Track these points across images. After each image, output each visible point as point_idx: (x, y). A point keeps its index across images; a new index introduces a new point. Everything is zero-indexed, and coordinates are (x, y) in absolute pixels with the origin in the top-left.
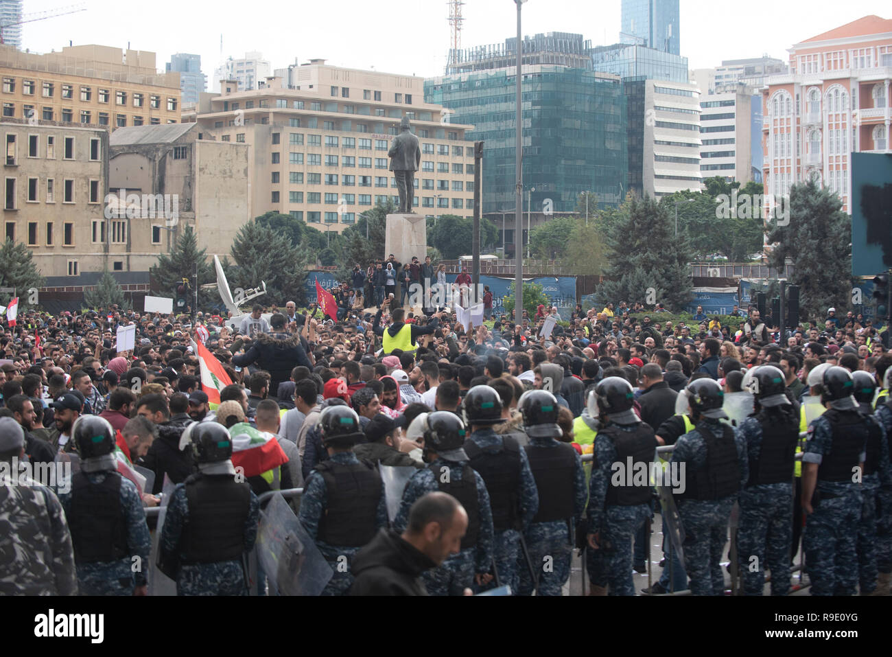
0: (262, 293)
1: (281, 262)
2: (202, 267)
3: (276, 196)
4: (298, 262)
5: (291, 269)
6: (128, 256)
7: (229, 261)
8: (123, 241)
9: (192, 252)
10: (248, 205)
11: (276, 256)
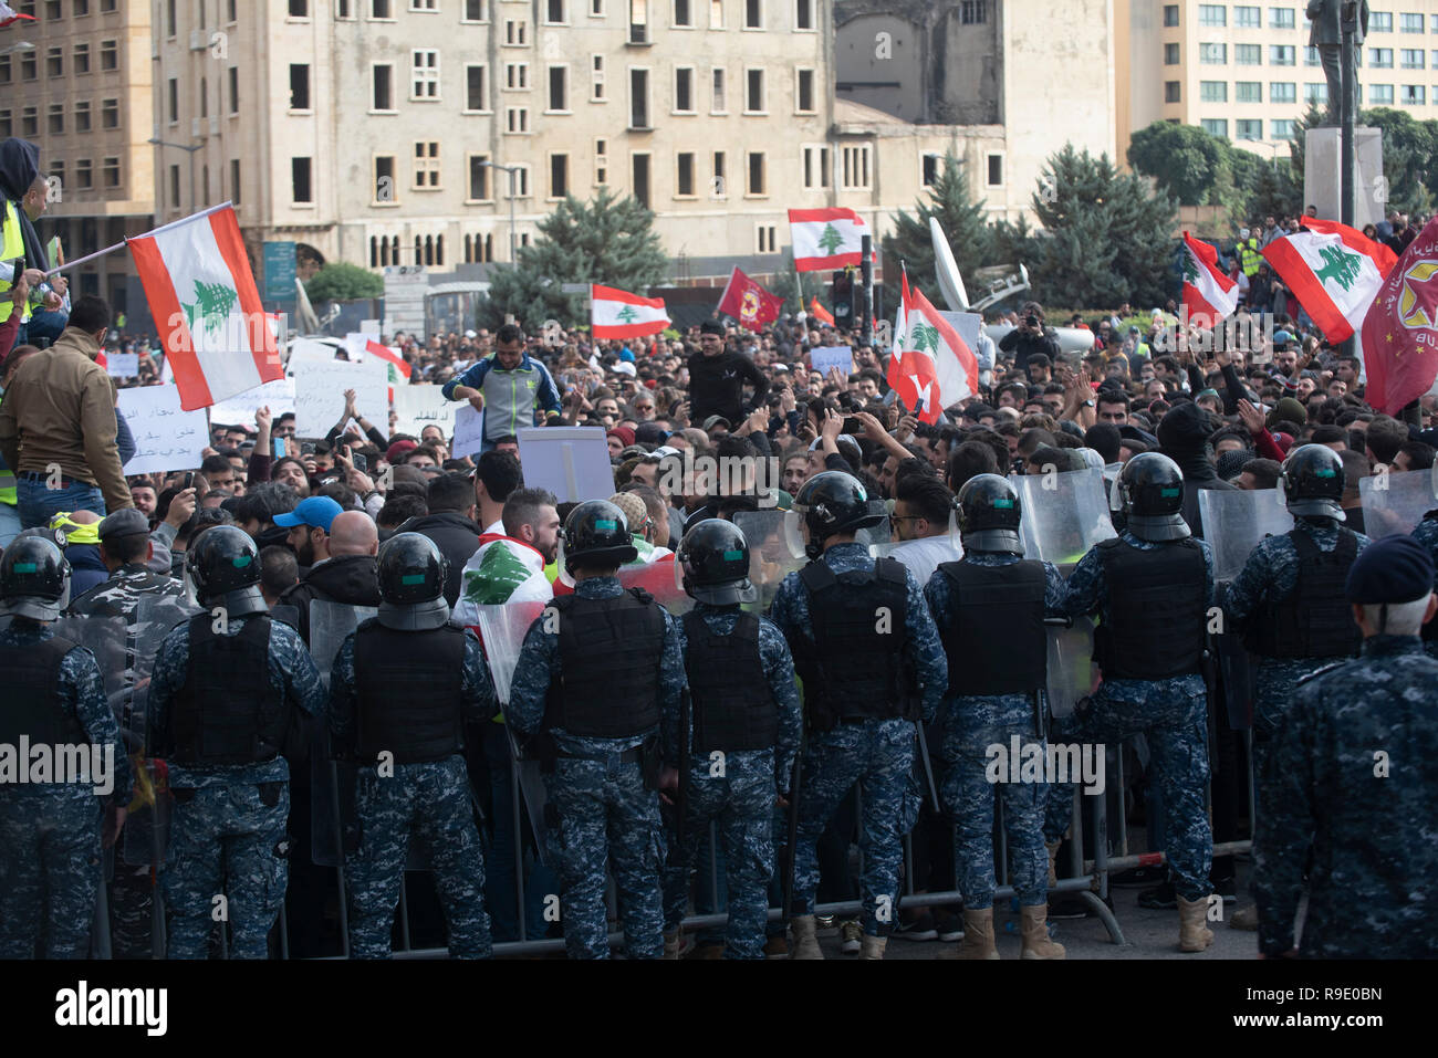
0: (1019, 288)
1: (1127, 222)
2: (976, 235)
3: (1173, 91)
4: (1162, 223)
5: (1149, 237)
6: (875, 213)
7: (1028, 223)
8: (865, 184)
9: (957, 207)
10: (1109, 109)
11: (1118, 211)
